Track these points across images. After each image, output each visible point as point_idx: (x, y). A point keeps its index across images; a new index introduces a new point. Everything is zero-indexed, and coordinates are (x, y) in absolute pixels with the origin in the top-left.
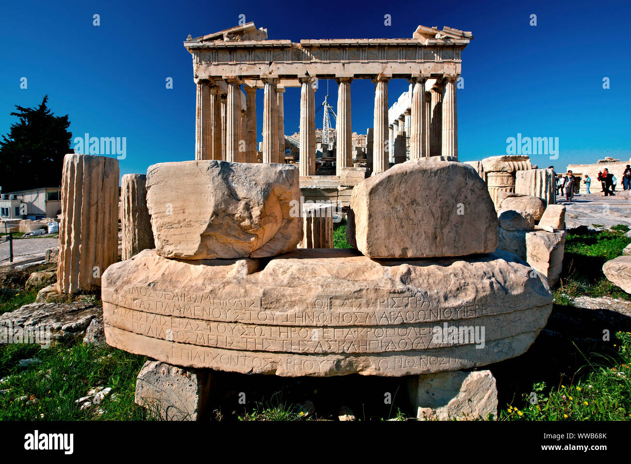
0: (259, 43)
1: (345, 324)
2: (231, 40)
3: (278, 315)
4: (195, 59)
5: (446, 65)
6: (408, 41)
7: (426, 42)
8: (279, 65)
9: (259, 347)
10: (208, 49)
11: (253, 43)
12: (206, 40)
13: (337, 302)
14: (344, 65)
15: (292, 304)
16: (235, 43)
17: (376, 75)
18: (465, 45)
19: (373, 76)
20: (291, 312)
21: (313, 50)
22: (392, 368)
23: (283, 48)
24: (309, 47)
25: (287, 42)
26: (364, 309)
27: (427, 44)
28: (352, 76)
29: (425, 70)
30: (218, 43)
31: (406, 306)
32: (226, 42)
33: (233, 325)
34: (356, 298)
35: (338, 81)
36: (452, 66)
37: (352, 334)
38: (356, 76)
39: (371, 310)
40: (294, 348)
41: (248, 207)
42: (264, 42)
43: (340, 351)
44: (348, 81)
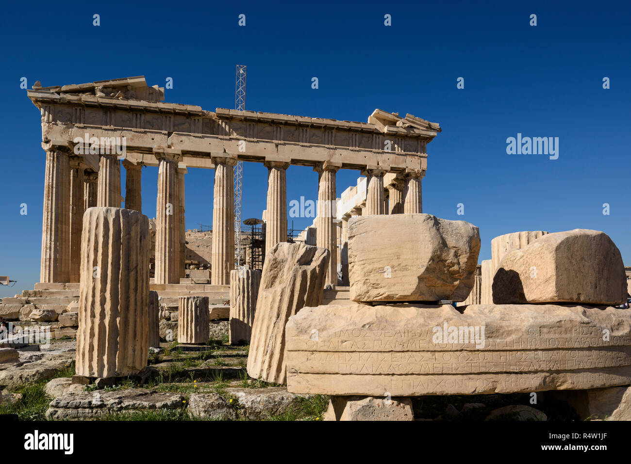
0: (153, 105)
1: (551, 347)
2: (107, 95)
3: (499, 342)
4: (45, 117)
5: (408, 158)
6: (363, 126)
7: (385, 129)
8: (183, 138)
9: (483, 370)
10: (69, 104)
11: (143, 103)
12: (66, 92)
13: (545, 330)
14: (277, 146)
15: (509, 333)
16: (114, 101)
17: (321, 163)
18: (432, 138)
19: (316, 165)
20: (509, 339)
21: (234, 123)
22: (582, 381)
23: (189, 115)
24: (228, 119)
25: (197, 109)
26: (564, 336)
27: (386, 131)
28: (289, 161)
29: (384, 161)
30: (86, 98)
31: (591, 333)
32: (99, 97)
33: (458, 353)
34: (558, 327)
35: (269, 166)
36: (416, 160)
37: (556, 355)
38: (294, 161)
39: (568, 335)
40: (512, 369)
41: (456, 255)
42: (161, 105)
43: (548, 369)
44: (282, 167)
